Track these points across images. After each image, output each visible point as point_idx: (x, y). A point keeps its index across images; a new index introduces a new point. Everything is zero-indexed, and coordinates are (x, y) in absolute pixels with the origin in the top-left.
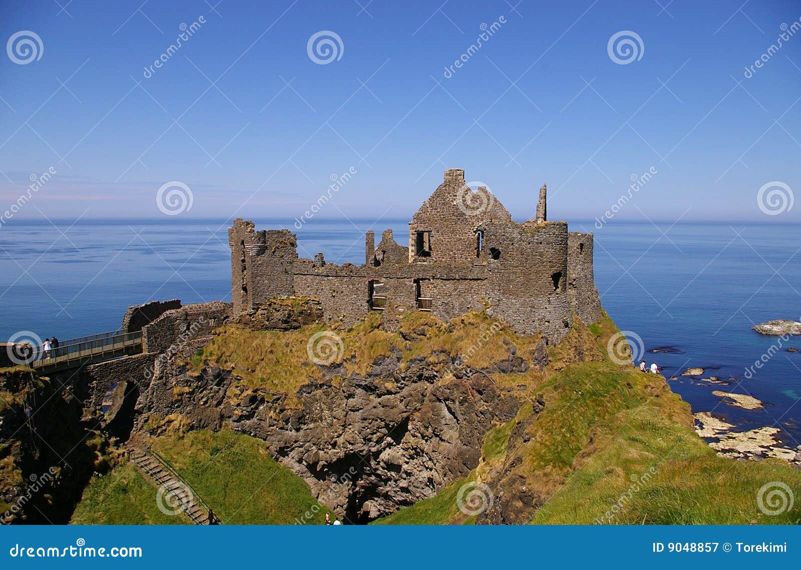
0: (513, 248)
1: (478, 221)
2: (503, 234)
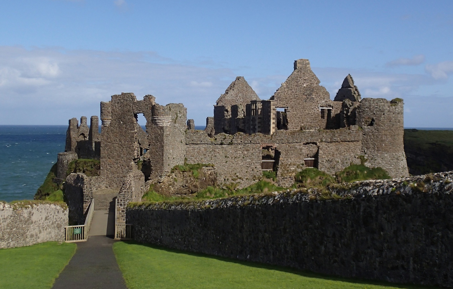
0: (384, 117)
1: (321, 100)
2: (376, 107)
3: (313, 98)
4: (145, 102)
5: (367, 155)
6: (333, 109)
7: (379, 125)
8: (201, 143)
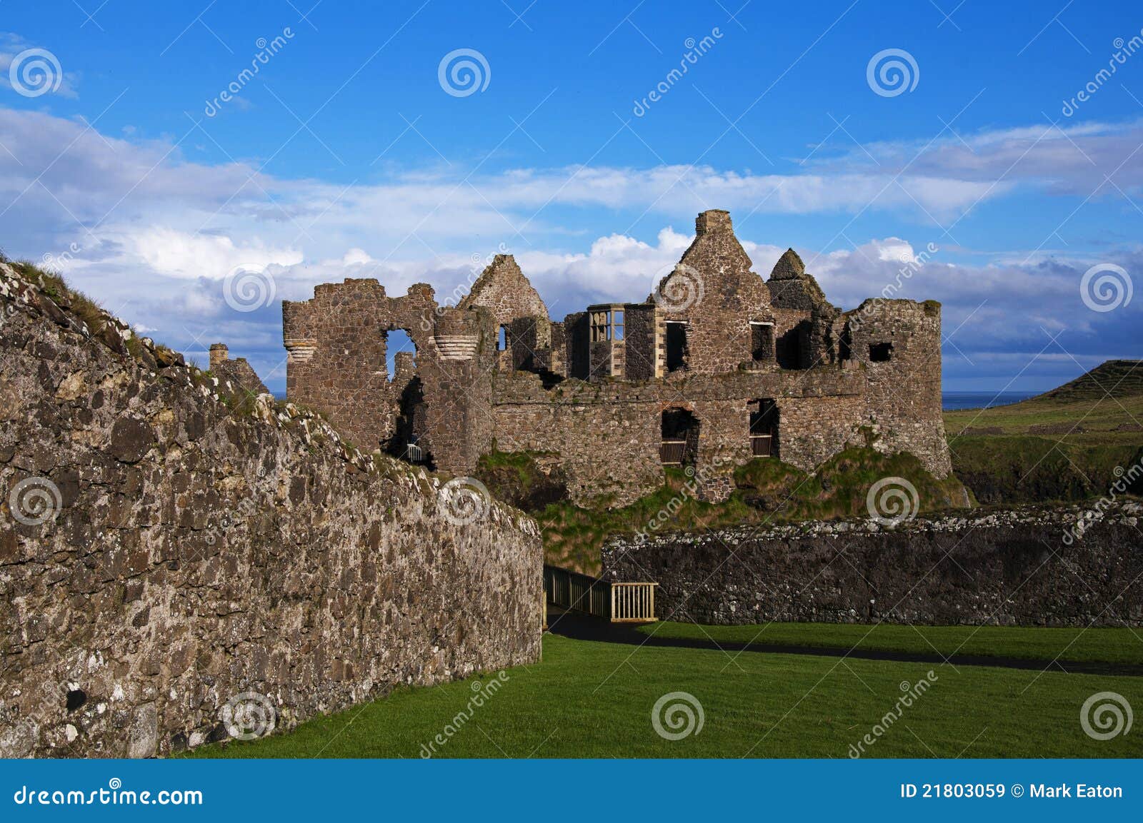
0: (913, 341)
1: (754, 304)
2: (897, 318)
3: (737, 299)
4: (412, 300)
5: (877, 426)
6: (775, 324)
7: (903, 359)
8: (530, 401)
